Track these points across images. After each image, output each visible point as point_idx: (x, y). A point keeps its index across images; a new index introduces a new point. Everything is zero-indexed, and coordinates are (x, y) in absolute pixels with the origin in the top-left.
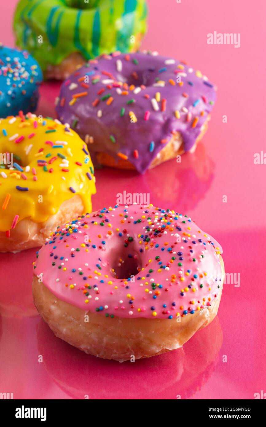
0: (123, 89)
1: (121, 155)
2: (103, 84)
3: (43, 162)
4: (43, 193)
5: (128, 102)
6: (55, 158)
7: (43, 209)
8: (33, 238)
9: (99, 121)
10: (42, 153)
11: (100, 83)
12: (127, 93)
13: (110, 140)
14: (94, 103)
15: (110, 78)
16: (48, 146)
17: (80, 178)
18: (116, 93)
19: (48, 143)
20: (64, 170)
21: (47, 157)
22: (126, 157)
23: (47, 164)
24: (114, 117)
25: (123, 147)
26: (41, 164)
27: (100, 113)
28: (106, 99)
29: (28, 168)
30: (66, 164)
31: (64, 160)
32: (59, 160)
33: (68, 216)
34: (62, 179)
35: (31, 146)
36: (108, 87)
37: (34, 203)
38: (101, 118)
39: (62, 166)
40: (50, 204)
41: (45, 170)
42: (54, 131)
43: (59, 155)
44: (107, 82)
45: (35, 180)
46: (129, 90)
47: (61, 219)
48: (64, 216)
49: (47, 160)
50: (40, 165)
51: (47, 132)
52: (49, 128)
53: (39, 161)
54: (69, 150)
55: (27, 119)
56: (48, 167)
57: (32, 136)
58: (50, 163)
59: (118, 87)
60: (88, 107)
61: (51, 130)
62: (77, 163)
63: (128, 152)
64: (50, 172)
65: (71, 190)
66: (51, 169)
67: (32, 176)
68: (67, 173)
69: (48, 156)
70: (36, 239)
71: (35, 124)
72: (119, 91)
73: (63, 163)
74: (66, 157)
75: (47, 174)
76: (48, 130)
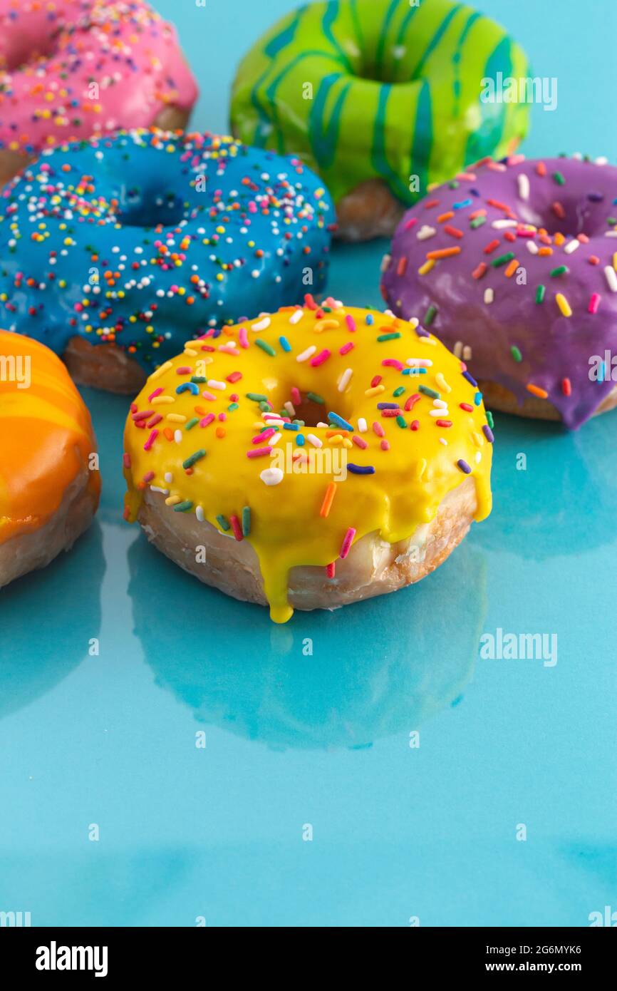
0: (541, 242)
1: (533, 388)
2: (495, 230)
3: (393, 407)
4: (407, 475)
5: (553, 271)
6: (414, 398)
7: (407, 513)
8: (382, 577)
9: (486, 311)
10: (381, 387)
11: (486, 226)
12: (550, 250)
13: (510, 356)
14: (477, 273)
15: (507, 218)
16: (391, 370)
17: (474, 437)
18: (526, 250)
19: (388, 363)
20: (441, 424)
21: (396, 395)
22: (545, 394)
23: (402, 412)
24: (523, 303)
25: (539, 370)
26: (388, 411)
27: (489, 295)
28: (503, 264)
29: (363, 424)
30: (443, 409)
31: (436, 402)
32: (424, 402)
33: (448, 524)
34: (441, 443)
35: (349, 371)
36: (507, 238)
37: (387, 500)
38: (490, 305)
39: (437, 414)
40: (422, 499)
41: (401, 424)
42: (397, 336)
43: (422, 390)
44: (501, 224)
45: (384, 448)
46: (554, 245)
47: (435, 532)
48: (441, 523)
49: (400, 402)
50: (386, 415)
51: (380, 340)
52: (383, 329)
53: (382, 407)
54: (441, 377)
55: (327, 311)
56: (408, 418)
57: (347, 349)
58: (407, 409)
59: (529, 236)
60: (462, 281)
61: (389, 335)
62: (462, 407)
63: (550, 383)
64: (414, 428)
65: (461, 466)
66: (416, 422)
67: (378, 441)
68: (448, 429)
69: (399, 393)
70: (385, 578)
71: (350, 323)
72: (532, 246)
73: (437, 408)
74: (440, 395)
75: (408, 433)
76: (382, 334)
